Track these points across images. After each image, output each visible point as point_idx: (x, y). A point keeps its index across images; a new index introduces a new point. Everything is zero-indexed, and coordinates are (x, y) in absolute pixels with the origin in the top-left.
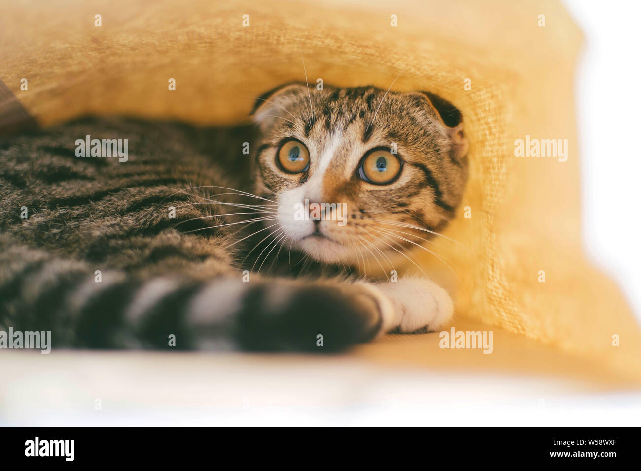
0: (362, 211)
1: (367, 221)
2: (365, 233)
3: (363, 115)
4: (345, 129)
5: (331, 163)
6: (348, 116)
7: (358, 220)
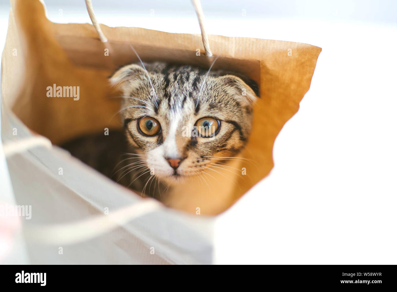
0: (202, 157)
1: (206, 161)
2: (207, 169)
3: (191, 95)
4: (183, 107)
5: (177, 130)
6: (181, 98)
7: (201, 163)
